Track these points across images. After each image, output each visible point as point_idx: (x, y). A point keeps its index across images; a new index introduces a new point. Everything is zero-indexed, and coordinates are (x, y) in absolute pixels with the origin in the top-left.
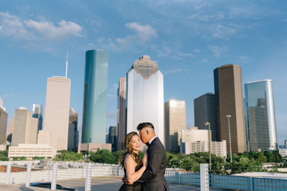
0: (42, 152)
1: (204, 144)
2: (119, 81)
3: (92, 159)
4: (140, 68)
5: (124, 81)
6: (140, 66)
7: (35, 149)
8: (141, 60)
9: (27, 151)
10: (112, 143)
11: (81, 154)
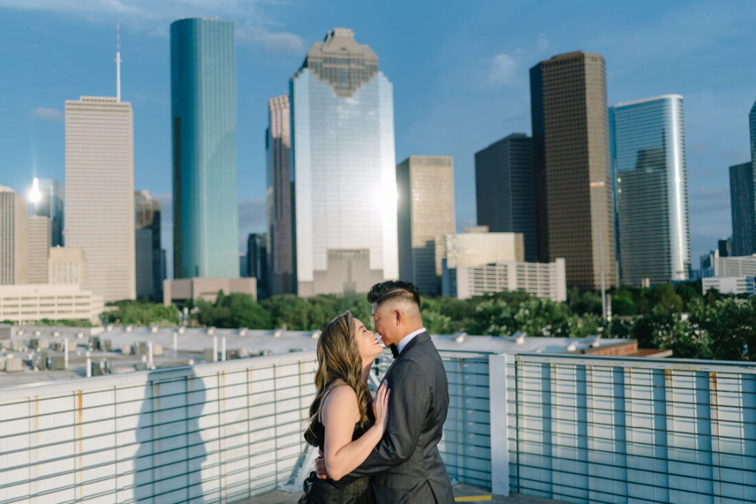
0: (59, 305)
1: (506, 271)
2: (269, 108)
3: (204, 320)
4: (328, 65)
5: (282, 106)
6: (326, 60)
7: (41, 298)
8: (330, 42)
9: (17, 306)
10: (256, 276)
11: (171, 308)
